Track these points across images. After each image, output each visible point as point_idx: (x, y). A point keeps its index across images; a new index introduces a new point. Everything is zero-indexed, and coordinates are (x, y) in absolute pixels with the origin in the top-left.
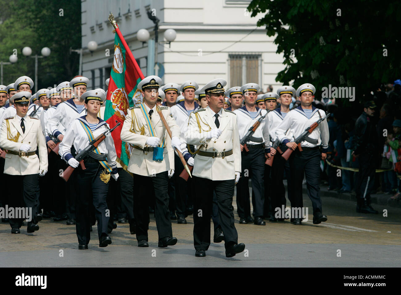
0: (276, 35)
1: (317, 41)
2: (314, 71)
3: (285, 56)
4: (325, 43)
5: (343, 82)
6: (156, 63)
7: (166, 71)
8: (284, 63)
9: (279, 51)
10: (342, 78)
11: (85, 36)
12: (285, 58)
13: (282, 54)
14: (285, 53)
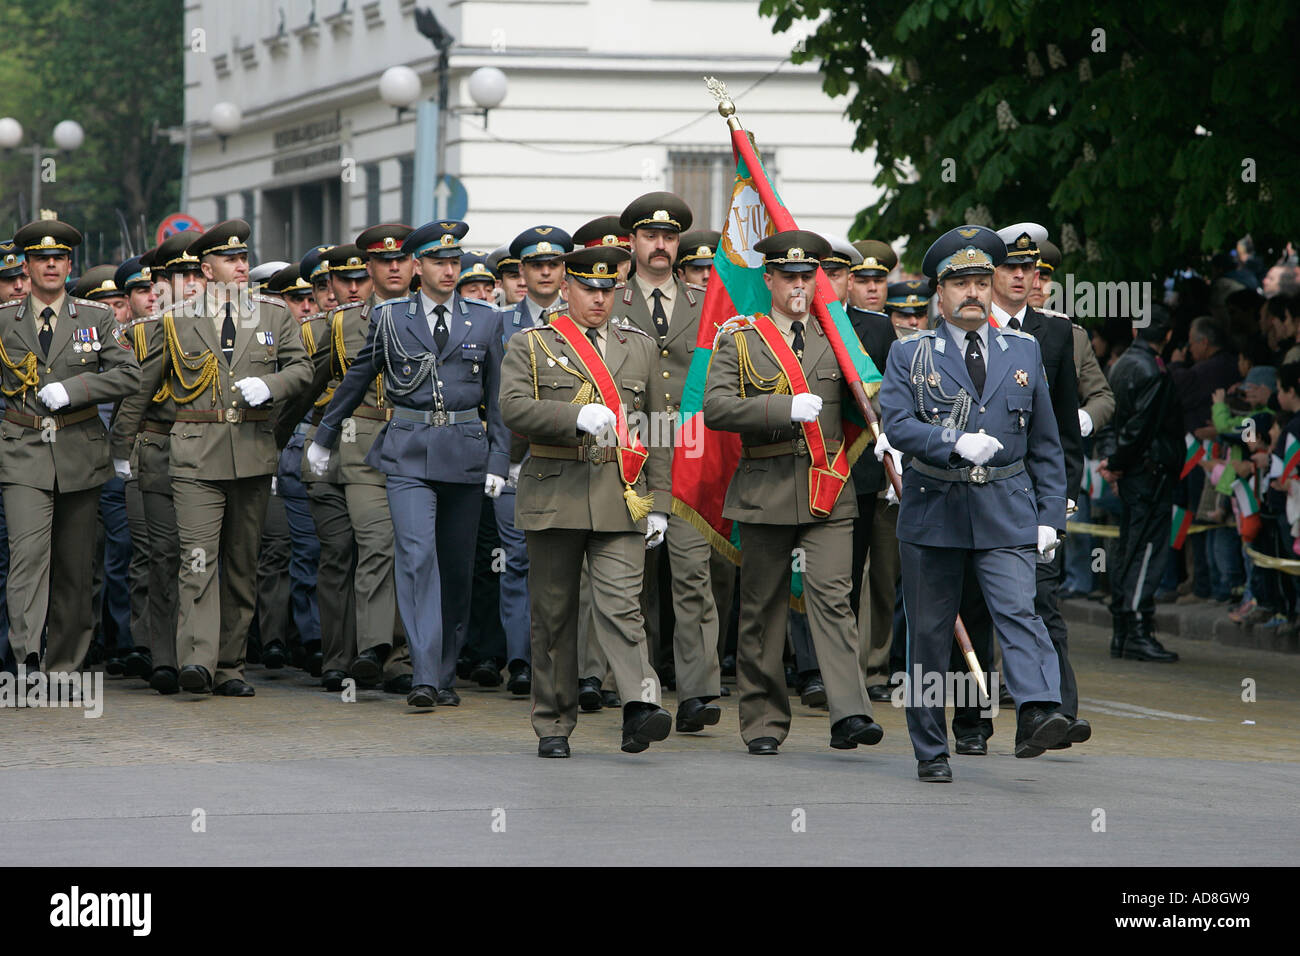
0: (854, 90)
1: (990, 113)
2: (975, 208)
3: (879, 159)
4: (1014, 120)
5: (1071, 246)
6: (441, 177)
7: (473, 203)
8: (878, 181)
9: (860, 143)
10: (1067, 234)
11: (197, 85)
12: (880, 167)
13: (871, 153)
14: (880, 149)
